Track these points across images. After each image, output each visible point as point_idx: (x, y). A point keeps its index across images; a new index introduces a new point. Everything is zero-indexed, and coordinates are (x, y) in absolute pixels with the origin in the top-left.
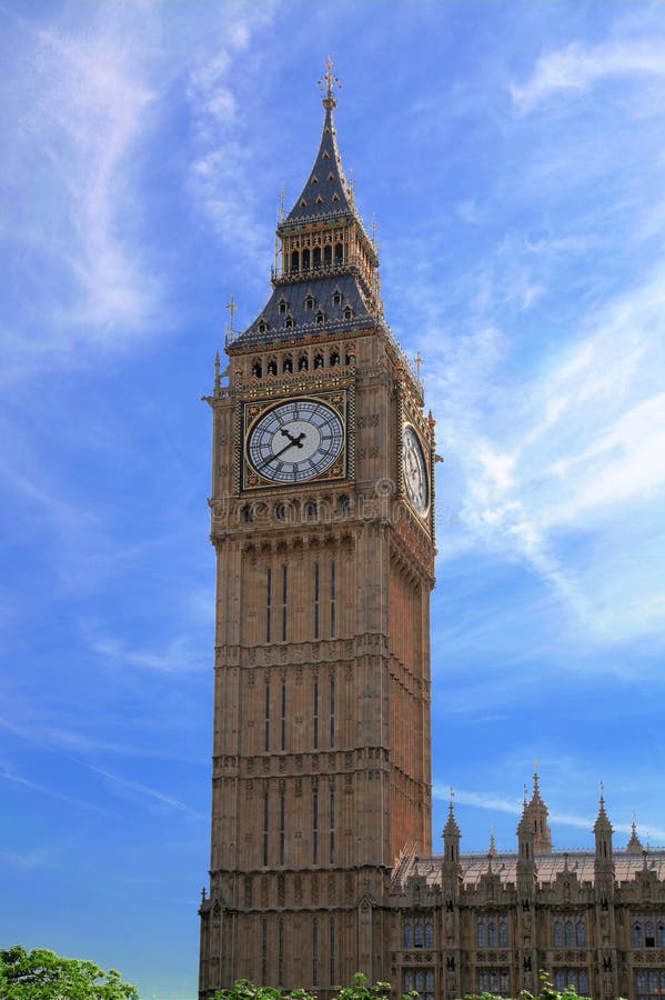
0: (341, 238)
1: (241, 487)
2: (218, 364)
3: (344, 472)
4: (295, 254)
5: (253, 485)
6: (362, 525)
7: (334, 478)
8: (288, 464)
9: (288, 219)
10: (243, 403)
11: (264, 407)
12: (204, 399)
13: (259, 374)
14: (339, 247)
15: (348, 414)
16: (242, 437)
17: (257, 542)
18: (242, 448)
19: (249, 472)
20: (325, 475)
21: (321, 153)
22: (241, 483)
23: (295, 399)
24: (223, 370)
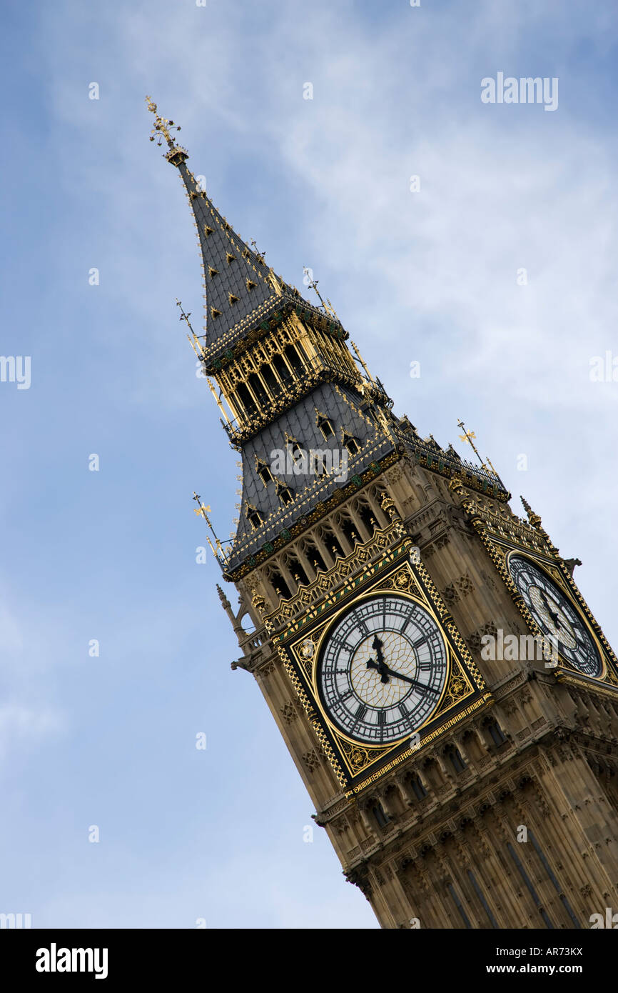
0: (286, 337)
1: (347, 776)
2: (227, 606)
3: (469, 684)
4: (241, 388)
5: (361, 764)
6: (536, 753)
7: (461, 699)
8: (391, 707)
9: (208, 345)
10: (286, 645)
11: (316, 638)
12: (234, 666)
13: (287, 594)
14: (289, 350)
15: (428, 596)
16: (310, 698)
17: (411, 850)
18: (319, 714)
19: (347, 746)
20: (447, 701)
21: (200, 230)
22: (344, 769)
23: (348, 605)
24: (236, 608)
